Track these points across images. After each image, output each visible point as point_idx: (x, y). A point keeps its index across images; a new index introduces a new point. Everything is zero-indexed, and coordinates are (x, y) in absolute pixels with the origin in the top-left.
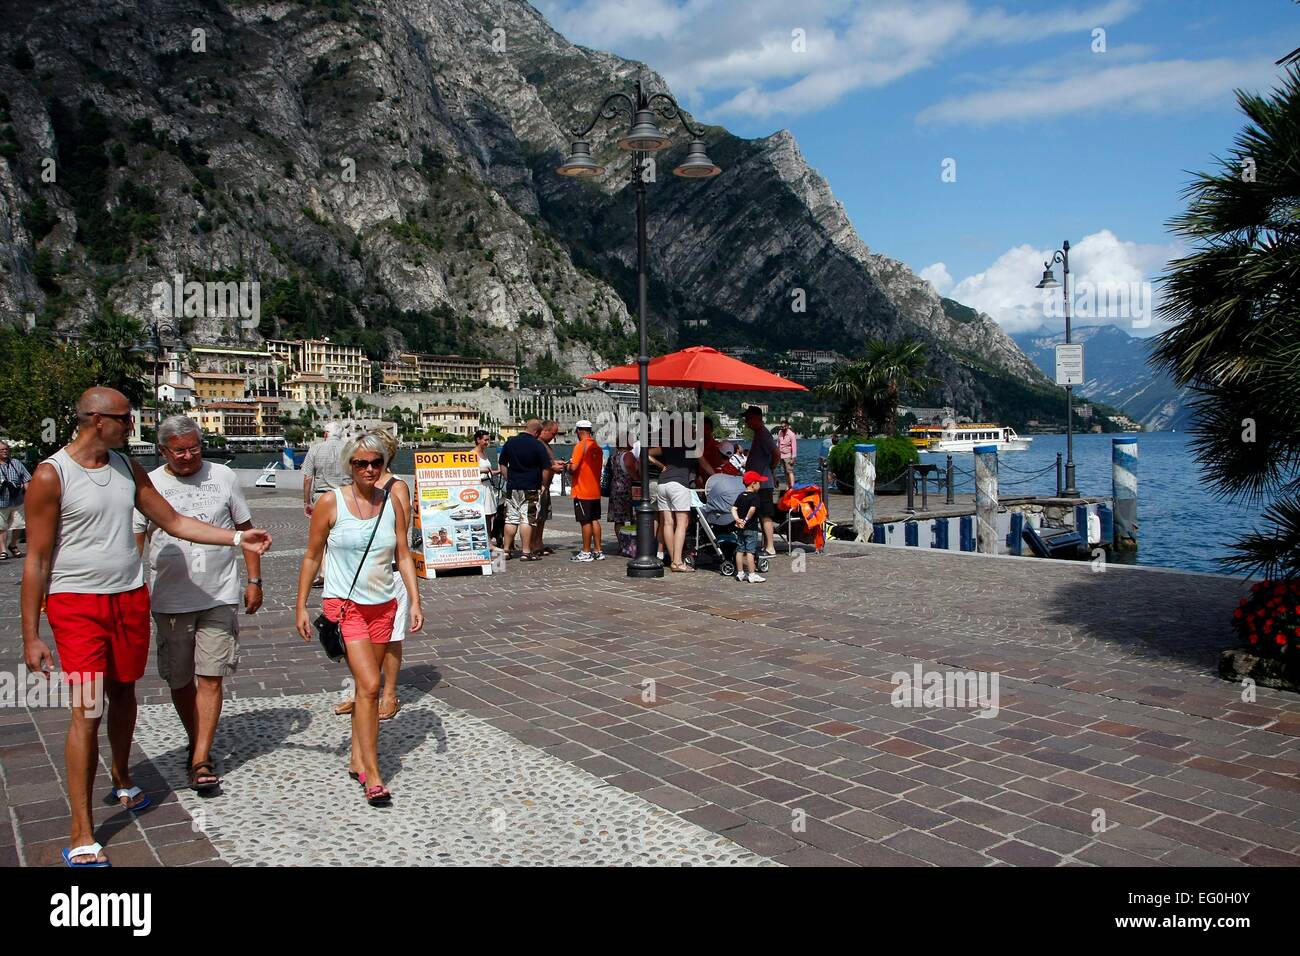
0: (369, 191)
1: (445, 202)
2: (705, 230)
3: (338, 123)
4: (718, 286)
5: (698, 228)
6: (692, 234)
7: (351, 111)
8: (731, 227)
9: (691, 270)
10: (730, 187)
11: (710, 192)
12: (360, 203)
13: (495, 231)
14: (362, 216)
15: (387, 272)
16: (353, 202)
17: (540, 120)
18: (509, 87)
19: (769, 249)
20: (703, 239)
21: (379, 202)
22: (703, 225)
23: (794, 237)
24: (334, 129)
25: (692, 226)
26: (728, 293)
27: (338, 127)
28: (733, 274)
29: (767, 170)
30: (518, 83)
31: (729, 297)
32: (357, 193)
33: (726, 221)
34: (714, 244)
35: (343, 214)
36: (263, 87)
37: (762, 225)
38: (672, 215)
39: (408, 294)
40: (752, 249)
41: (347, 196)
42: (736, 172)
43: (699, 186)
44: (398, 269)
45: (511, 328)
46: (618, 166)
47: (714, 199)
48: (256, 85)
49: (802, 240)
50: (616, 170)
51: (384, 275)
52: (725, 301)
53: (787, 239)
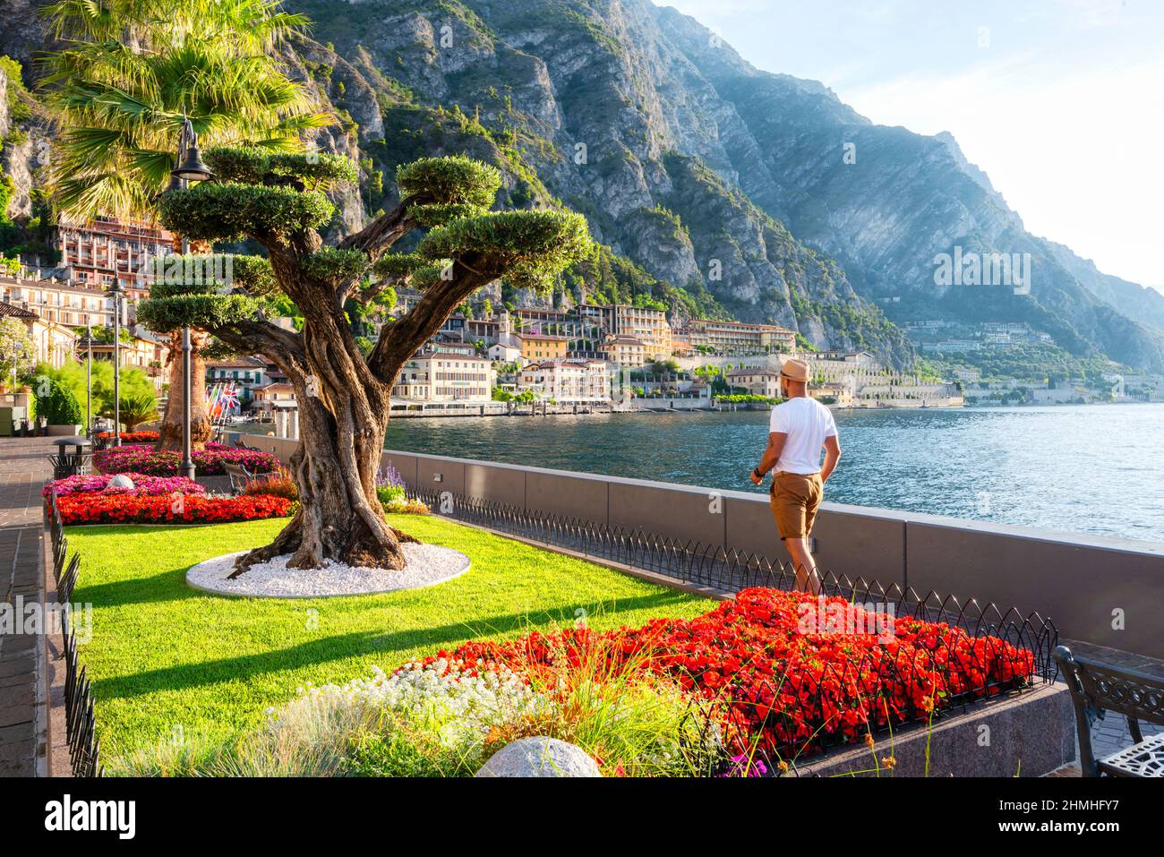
0: (625, 184)
1: (687, 193)
2: (893, 218)
3: (593, 127)
4: (907, 267)
5: (885, 217)
6: (879, 222)
7: (605, 117)
8: (917, 214)
9: (880, 254)
10: (913, 180)
11: (895, 184)
12: (618, 194)
13: (734, 216)
14: (619, 206)
15: (645, 253)
16: (611, 193)
17: (739, 132)
18: (711, 105)
19: (955, 232)
20: (890, 226)
21: (634, 193)
22: (890, 214)
23: (978, 221)
24: (590, 132)
25: (879, 215)
26: (917, 273)
27: (594, 130)
28: (920, 256)
29: (948, 161)
30: (719, 101)
31: (918, 277)
32: (615, 186)
33: (911, 209)
34: (901, 231)
35: (602, 204)
36: (531, 98)
37: (947, 211)
38: (860, 207)
39: (665, 271)
40: (939, 232)
41: (606, 188)
42: (919, 165)
43: (884, 180)
44: (654, 249)
45: (754, 302)
46: (807, 168)
47: (899, 191)
48: (526, 96)
49: (985, 223)
50: (806, 171)
51: (642, 255)
52: (915, 281)
53: (972, 223)
